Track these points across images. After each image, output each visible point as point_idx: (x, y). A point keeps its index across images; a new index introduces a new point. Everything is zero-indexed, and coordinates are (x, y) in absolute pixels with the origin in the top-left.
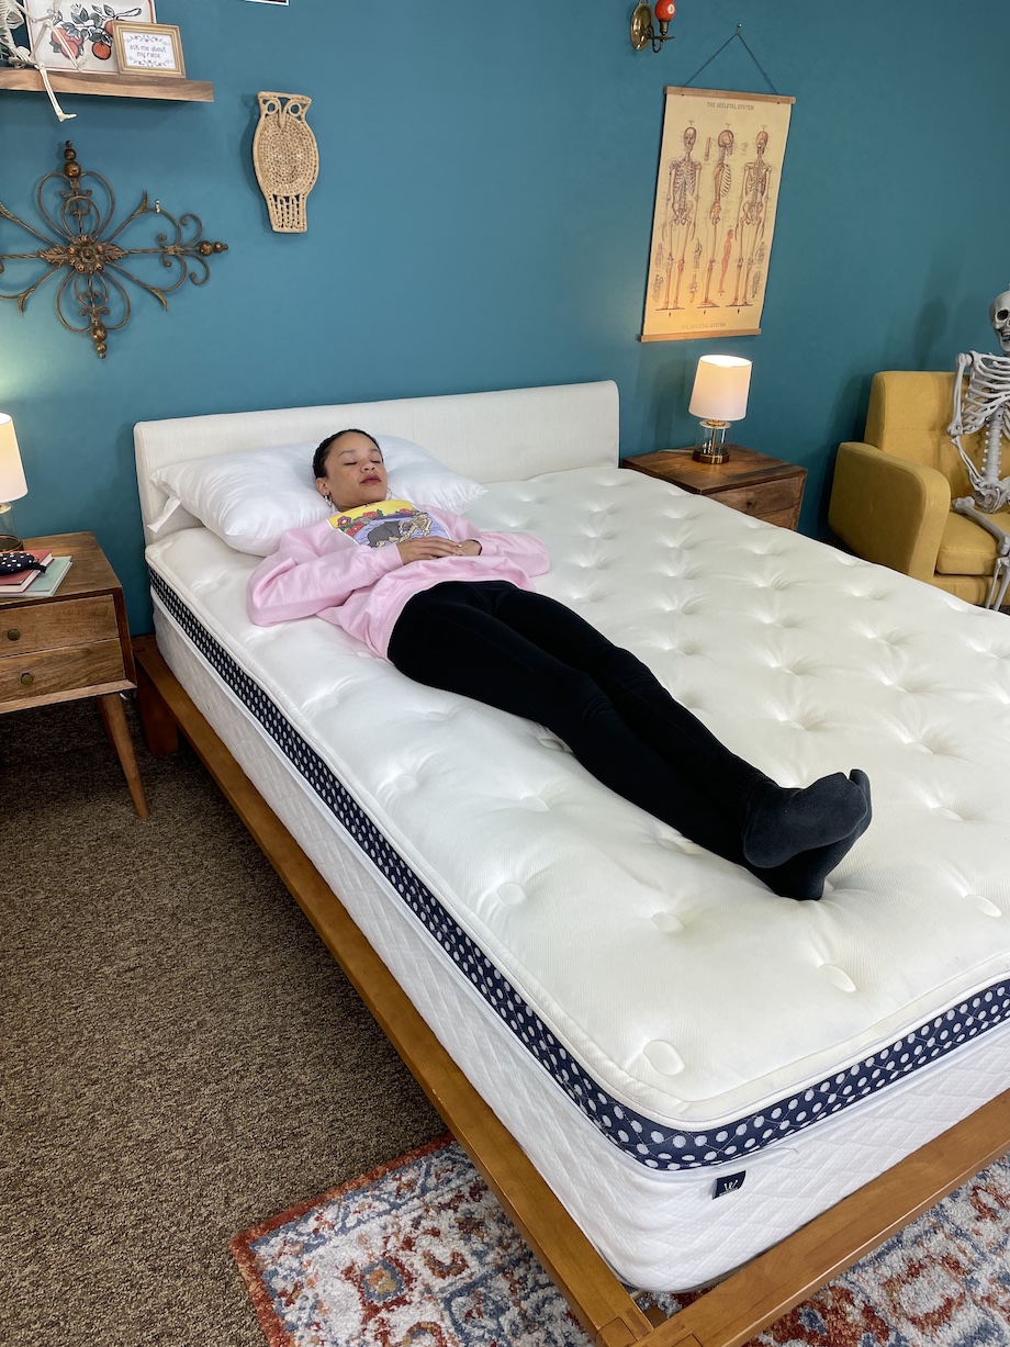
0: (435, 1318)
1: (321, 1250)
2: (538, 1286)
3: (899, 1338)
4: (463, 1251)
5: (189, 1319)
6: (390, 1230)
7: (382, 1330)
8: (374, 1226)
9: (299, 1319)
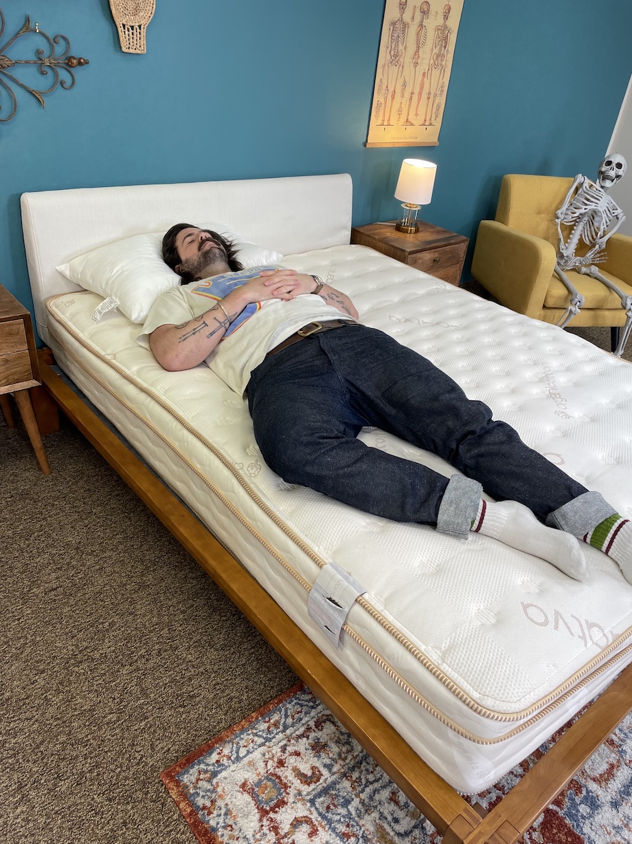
0: (306, 813)
1: (224, 774)
2: (369, 783)
3: (588, 792)
4: (317, 765)
5: (141, 832)
6: (267, 756)
7: (272, 825)
8: (257, 755)
9: (218, 823)
